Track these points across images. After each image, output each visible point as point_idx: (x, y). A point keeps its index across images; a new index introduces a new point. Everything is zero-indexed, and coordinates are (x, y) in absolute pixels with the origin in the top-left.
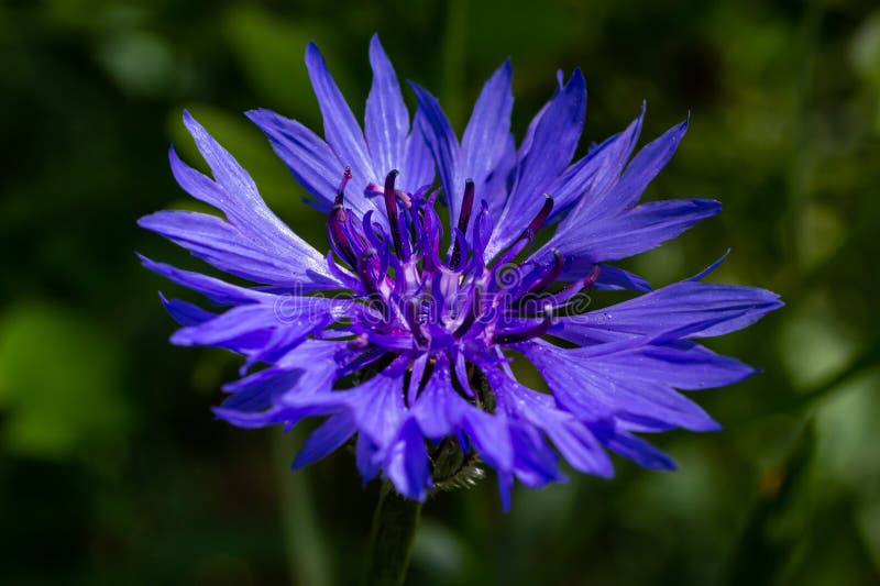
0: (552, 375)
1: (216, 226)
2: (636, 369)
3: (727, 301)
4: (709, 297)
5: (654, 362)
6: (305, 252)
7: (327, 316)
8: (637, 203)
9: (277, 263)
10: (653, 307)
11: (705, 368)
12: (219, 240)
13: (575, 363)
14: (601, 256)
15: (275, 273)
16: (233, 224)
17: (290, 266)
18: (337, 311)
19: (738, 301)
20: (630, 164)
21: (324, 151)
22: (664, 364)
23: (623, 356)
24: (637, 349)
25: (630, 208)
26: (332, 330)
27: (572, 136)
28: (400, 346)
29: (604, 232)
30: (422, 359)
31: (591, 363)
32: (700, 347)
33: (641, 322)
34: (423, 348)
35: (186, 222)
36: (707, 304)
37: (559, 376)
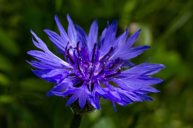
0: (119, 84)
1: (42, 54)
2: (137, 82)
3: (153, 67)
4: (149, 66)
5: (141, 80)
6: (60, 60)
7: (68, 73)
8: (131, 47)
9: (55, 62)
10: (137, 69)
11: (152, 80)
12: (43, 57)
13: (123, 81)
14: (124, 59)
15: (55, 65)
16: (46, 54)
17: (58, 63)
18: (70, 72)
19: (156, 67)
20: (128, 39)
21: (60, 39)
22: (142, 80)
23: (133, 79)
24: (136, 78)
25: (130, 48)
26: (69, 76)
27: (114, 34)
28: (85, 79)
29: (125, 54)
30: (90, 82)
31: (127, 81)
32: (149, 76)
33: (135, 72)
34: (90, 79)
35: (36, 53)
36: (149, 68)
37: (121, 84)
